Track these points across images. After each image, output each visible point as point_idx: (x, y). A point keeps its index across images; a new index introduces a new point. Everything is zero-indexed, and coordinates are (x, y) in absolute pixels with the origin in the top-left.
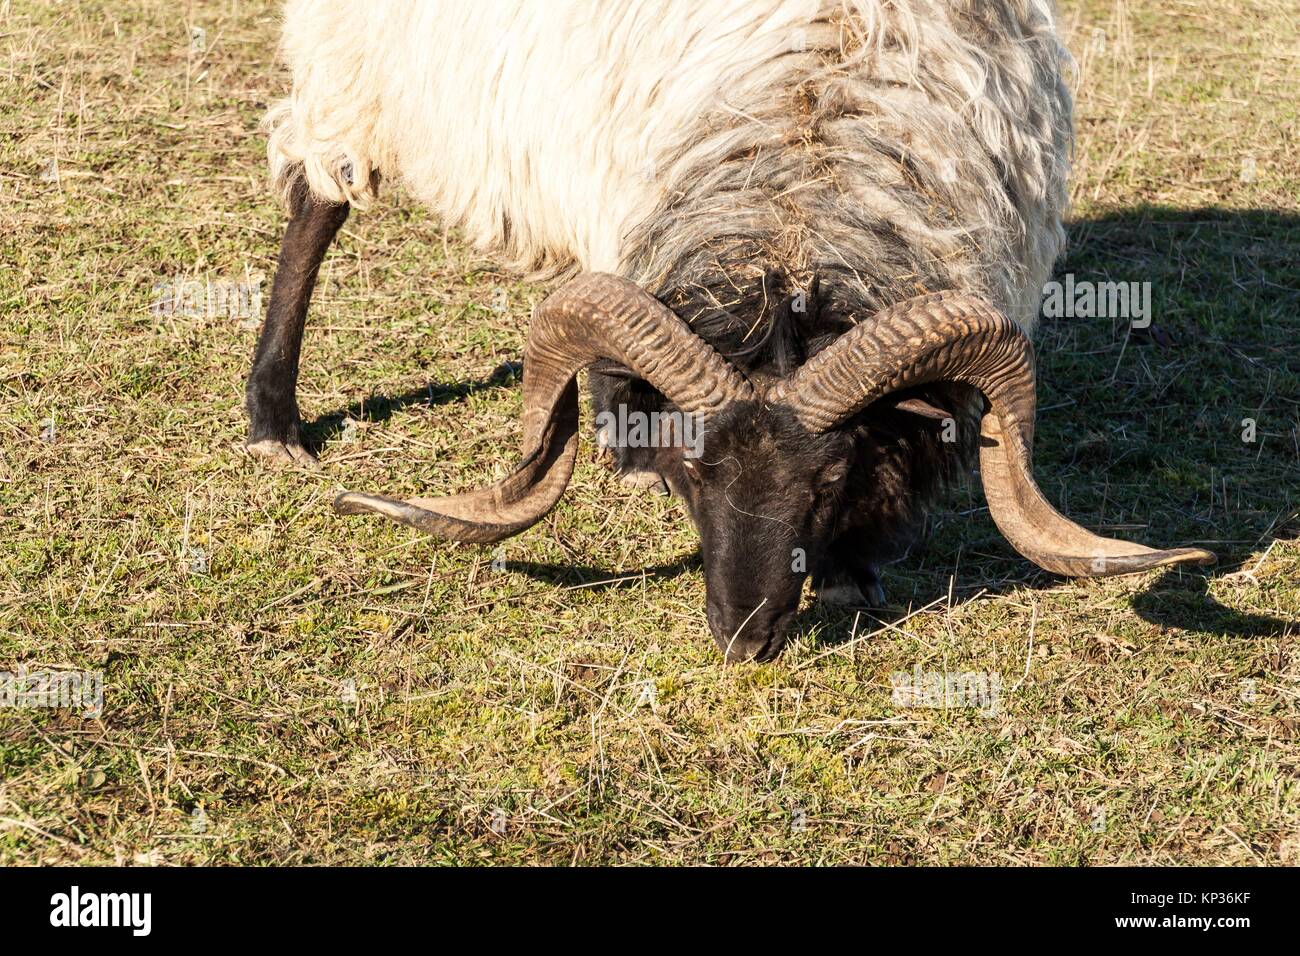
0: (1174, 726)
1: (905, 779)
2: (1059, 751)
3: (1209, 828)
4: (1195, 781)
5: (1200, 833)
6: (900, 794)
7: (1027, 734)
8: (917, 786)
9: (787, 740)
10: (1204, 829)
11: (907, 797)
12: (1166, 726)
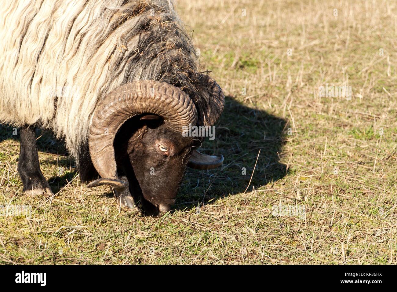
0: (177, 228)
1: (89, 245)
2: (140, 236)
3: (203, 258)
4: (192, 244)
5: (201, 260)
6: (89, 251)
7: (126, 231)
8: (95, 247)
9: (40, 235)
10: (202, 259)
11: (92, 252)
12: (174, 227)
